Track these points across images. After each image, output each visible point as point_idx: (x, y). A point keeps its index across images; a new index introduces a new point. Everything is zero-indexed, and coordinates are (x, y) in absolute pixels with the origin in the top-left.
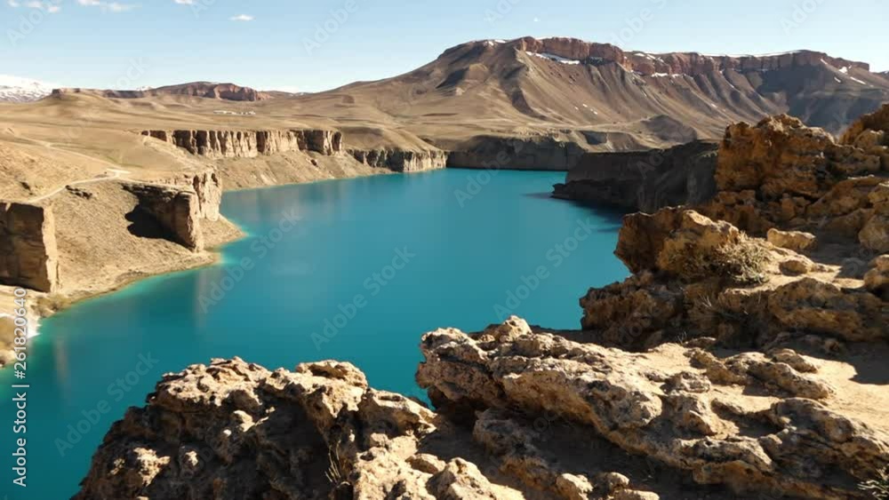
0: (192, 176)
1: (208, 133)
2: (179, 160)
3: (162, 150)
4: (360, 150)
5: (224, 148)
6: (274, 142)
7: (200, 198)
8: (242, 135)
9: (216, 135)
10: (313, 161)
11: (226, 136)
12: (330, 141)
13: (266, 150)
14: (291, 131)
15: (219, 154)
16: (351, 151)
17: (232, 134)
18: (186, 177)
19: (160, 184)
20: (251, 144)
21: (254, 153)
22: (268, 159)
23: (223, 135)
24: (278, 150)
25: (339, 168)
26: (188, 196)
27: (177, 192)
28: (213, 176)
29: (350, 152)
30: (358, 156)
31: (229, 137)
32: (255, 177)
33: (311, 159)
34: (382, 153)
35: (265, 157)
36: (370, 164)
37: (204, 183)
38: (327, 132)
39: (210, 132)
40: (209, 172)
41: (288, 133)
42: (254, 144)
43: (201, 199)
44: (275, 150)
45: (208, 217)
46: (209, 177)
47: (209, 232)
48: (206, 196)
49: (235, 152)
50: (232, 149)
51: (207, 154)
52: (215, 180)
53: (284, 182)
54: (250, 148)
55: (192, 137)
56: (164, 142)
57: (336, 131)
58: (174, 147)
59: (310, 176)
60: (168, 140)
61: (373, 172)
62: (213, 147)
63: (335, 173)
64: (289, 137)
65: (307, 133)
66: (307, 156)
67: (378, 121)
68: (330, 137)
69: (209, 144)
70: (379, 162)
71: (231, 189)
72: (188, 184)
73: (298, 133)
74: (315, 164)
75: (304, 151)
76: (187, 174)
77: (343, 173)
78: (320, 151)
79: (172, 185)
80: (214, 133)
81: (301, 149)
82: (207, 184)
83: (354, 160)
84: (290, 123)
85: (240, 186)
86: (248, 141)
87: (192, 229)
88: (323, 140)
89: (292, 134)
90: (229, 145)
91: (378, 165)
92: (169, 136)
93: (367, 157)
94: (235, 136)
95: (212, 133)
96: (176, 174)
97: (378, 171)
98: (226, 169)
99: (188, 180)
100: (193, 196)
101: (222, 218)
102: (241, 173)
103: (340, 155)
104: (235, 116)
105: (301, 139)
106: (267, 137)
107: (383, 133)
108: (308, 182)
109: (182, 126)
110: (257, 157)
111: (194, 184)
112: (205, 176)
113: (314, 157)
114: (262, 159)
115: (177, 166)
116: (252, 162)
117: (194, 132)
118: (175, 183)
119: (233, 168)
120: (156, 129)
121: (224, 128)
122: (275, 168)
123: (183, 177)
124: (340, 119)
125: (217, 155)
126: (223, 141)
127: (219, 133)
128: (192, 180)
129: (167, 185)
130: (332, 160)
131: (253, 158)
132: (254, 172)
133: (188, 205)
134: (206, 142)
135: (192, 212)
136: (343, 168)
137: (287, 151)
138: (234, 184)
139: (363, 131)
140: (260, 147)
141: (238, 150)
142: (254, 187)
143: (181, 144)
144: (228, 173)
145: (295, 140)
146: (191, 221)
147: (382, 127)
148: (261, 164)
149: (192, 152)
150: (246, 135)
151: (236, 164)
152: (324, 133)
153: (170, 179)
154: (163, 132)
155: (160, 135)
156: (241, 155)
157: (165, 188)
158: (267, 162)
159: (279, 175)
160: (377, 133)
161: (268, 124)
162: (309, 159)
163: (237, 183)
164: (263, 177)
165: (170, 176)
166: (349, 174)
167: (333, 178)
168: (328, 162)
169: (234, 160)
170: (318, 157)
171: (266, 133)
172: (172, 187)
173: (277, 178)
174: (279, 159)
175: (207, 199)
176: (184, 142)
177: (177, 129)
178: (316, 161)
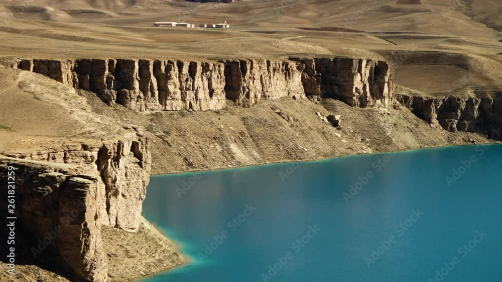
0: (97, 144)
1: (137, 64)
2: (75, 116)
3: (48, 96)
4: (424, 95)
5: (164, 94)
6: (257, 83)
7: (108, 189)
8: (199, 69)
9: (151, 67)
10: (331, 119)
11: (168, 69)
12: (366, 79)
13: (242, 97)
14: (290, 59)
15: (155, 105)
16: (406, 98)
17: (180, 65)
18: (85, 147)
19: (37, 162)
20: (214, 85)
21: (219, 102)
22: (247, 113)
23: (163, 68)
24: (264, 96)
25: (381, 131)
26: (83, 185)
27: (64, 177)
28: (134, 147)
29: (404, 100)
30: (420, 109)
31: (174, 72)
32: (219, 148)
33: (328, 113)
34: (470, 102)
35: (238, 110)
36: (444, 125)
37: (117, 160)
38: (360, 62)
39: (140, 62)
40: (129, 137)
41: (285, 64)
42: (219, 86)
43: (111, 191)
44: (259, 95)
45: (122, 224)
46: (127, 149)
47: (121, 252)
48: (121, 183)
49: (183, 100)
50: (178, 95)
51: (133, 104)
52: (138, 155)
53: (274, 158)
54: (211, 93)
55: (107, 72)
56: (54, 82)
57: (377, 59)
58: (73, 91)
59: (324, 146)
60: (64, 77)
61: (450, 141)
62: (143, 89)
63: (374, 143)
64: (287, 73)
65: (322, 62)
66: (321, 108)
67: (464, 38)
68: (366, 71)
69: (137, 84)
70: (460, 120)
71: (173, 171)
72: (88, 160)
73: (303, 63)
74: (335, 123)
75: (316, 98)
76: (88, 142)
77: (388, 141)
78: (347, 100)
79: (60, 164)
80: (147, 63)
81: (309, 94)
82: (122, 162)
83: (412, 116)
84: (292, 44)
85: (190, 165)
86: (209, 79)
87: (87, 247)
88: (351, 77)
89: (293, 65)
90: (173, 87)
91: (460, 127)
92: (67, 71)
93: (439, 112)
94: (185, 70)
95: (144, 64)
96: (68, 143)
97: (459, 138)
98: (167, 133)
99: (88, 153)
100: (92, 185)
101: (147, 225)
102: (193, 138)
103: (384, 107)
104: (192, 31)
105: (310, 75)
106: (244, 73)
107: (472, 63)
108: (321, 158)
109: (90, 51)
110: (226, 109)
111: (98, 162)
112: (120, 146)
113: (334, 110)
114: (232, 113)
115: (69, 128)
116: (215, 119)
117: (111, 62)
118: (65, 158)
119: (179, 129)
120: (44, 58)
121: (165, 54)
122: (258, 130)
123: (80, 147)
124: (390, 36)
125: (151, 105)
126: (164, 79)
127: (157, 64)
128: (95, 154)
129: (51, 163)
130: (369, 116)
131: (217, 112)
132: (219, 139)
133: (83, 201)
134: (132, 80)
135: (89, 216)
136: (389, 133)
137: (282, 99)
138: (179, 161)
139: (433, 59)
140: (232, 91)
141: (190, 95)
142: (218, 166)
143: (87, 84)
144: (169, 139)
145: (297, 78)
146: (88, 232)
147: (472, 52)
148: (232, 123)
149: (107, 101)
150: (206, 68)
151: (186, 123)
152: (355, 64)
153: (55, 151)
154: (58, 64)
155: (50, 69)
156: (196, 106)
157: (43, 169)
158: (244, 119)
159: (264, 145)
160: (461, 63)
161: (249, 47)
162: (323, 113)
163: (186, 159)
164: (234, 147)
165: (57, 146)
166: (401, 146)
167: (370, 151)
168: (362, 119)
169: (182, 114)
170: (342, 112)
171: (243, 63)
172: (56, 167)
173: (260, 151)
174: (264, 113)
175: (121, 191)
176: (92, 82)
177: (80, 57)
178: (337, 117)
